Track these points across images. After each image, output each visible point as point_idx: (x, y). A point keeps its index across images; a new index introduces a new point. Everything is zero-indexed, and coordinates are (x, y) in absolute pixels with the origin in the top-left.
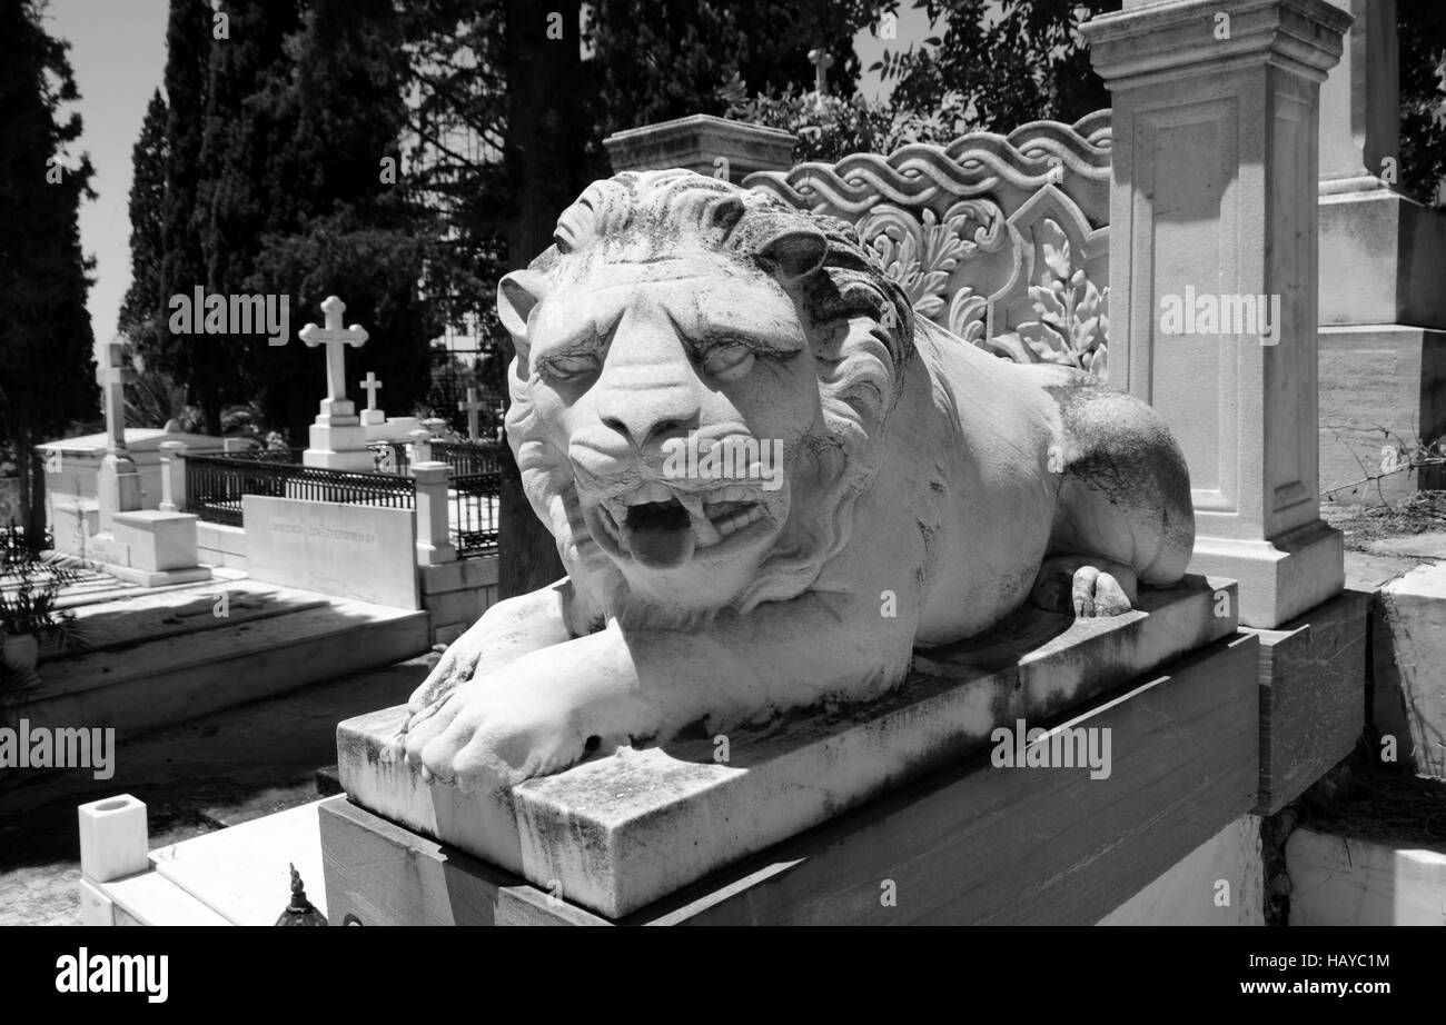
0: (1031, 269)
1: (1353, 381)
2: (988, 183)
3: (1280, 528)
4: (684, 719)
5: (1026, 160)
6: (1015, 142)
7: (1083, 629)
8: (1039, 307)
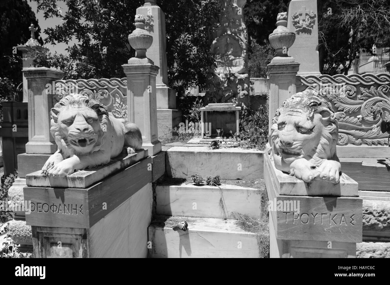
0: (114, 102)
1: (162, 118)
2: (106, 87)
3: (153, 141)
4: (86, 167)
5: (112, 84)
6: (111, 81)
7: (129, 156)
8: (115, 108)
